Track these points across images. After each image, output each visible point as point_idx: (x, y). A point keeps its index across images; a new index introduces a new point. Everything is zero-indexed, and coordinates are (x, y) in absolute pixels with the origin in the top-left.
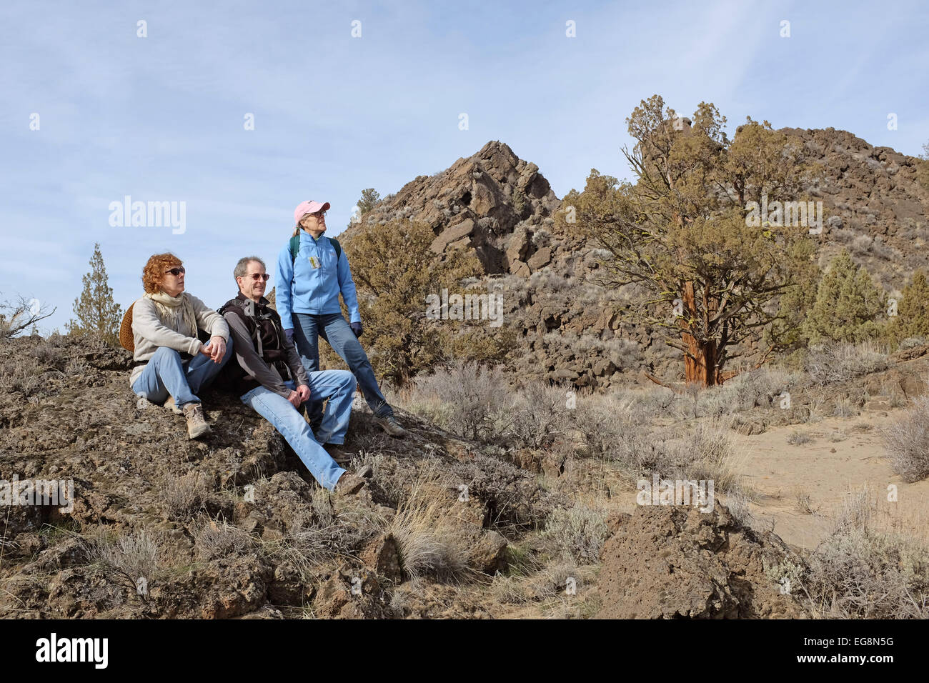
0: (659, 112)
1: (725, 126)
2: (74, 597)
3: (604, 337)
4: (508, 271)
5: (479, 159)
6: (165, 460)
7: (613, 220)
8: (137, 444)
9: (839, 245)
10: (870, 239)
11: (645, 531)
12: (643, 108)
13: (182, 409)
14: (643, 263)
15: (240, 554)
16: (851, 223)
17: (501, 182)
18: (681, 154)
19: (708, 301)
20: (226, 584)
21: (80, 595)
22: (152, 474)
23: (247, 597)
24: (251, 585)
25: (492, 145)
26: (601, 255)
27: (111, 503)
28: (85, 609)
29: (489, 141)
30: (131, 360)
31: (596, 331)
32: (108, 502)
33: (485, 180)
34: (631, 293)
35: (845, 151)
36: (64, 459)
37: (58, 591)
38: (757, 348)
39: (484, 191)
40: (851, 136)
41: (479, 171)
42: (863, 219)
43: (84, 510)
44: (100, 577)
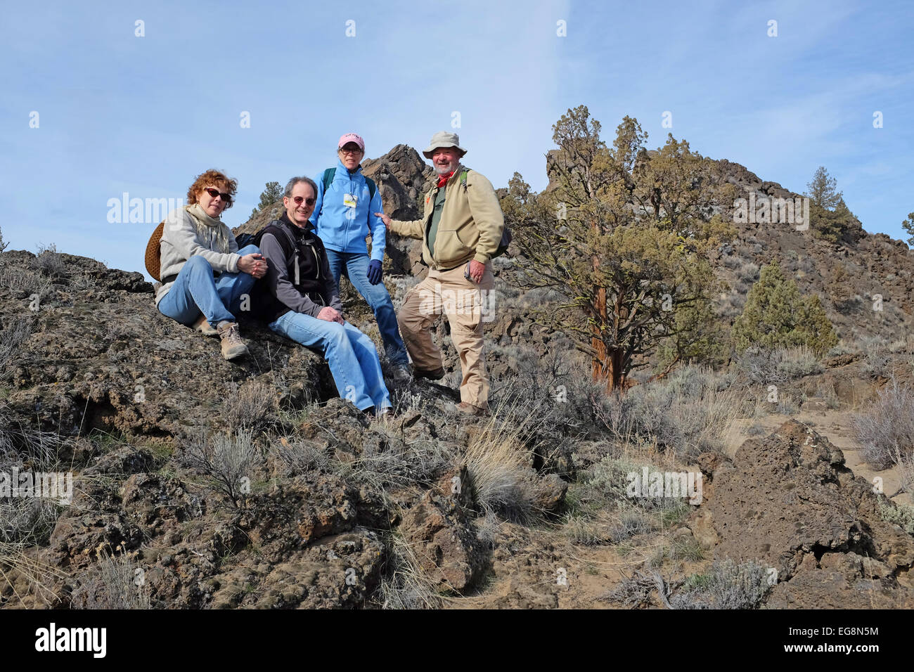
0: (584, 122)
1: (646, 142)
2: (153, 502)
3: (503, 343)
4: (410, 273)
5: (387, 161)
6: (207, 377)
7: (532, 224)
8: (173, 360)
9: (728, 271)
10: (756, 267)
11: (761, 464)
12: (569, 116)
13: (216, 328)
14: (559, 268)
15: (323, 471)
16: (740, 251)
17: (407, 185)
18: (603, 165)
19: (620, 310)
20: (321, 498)
21: (158, 501)
22: (196, 391)
23: (343, 514)
24: (346, 502)
25: (400, 149)
26: (503, 263)
27: (165, 413)
28: (164, 517)
29: (397, 144)
30: (137, 283)
31: (495, 337)
32: (162, 411)
33: (392, 181)
34: (530, 302)
35: (737, 183)
36: (99, 367)
37: (134, 495)
38: (648, 363)
39: (390, 193)
40: (744, 169)
41: (386, 172)
42: (751, 248)
43: (135, 418)
44: (177, 485)
